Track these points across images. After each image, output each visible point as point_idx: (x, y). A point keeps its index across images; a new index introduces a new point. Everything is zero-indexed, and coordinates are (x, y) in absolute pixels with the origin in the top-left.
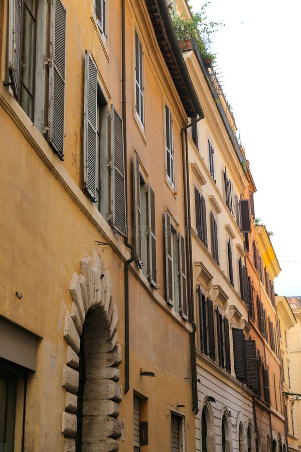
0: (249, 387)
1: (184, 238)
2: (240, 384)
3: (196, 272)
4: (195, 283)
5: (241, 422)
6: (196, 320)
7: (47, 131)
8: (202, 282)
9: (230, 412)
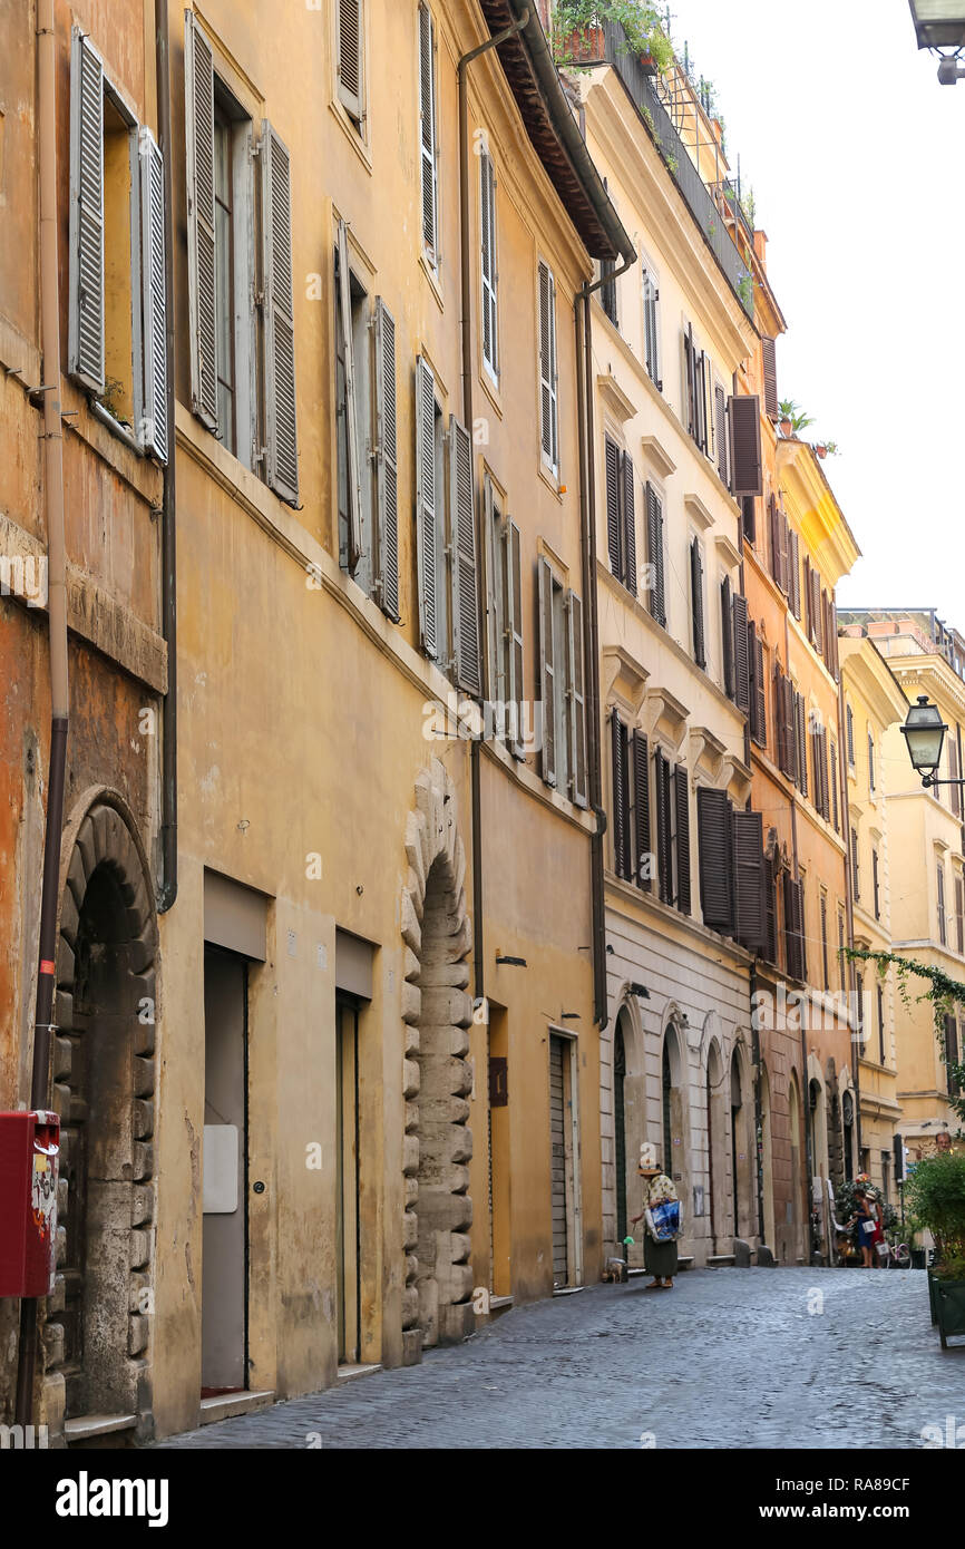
0: (742, 941)
1: (581, 601)
2: (716, 937)
3: (608, 670)
4: (605, 700)
5: (714, 1039)
6: (607, 805)
7: (379, 587)
8: (622, 691)
9: (685, 1016)
